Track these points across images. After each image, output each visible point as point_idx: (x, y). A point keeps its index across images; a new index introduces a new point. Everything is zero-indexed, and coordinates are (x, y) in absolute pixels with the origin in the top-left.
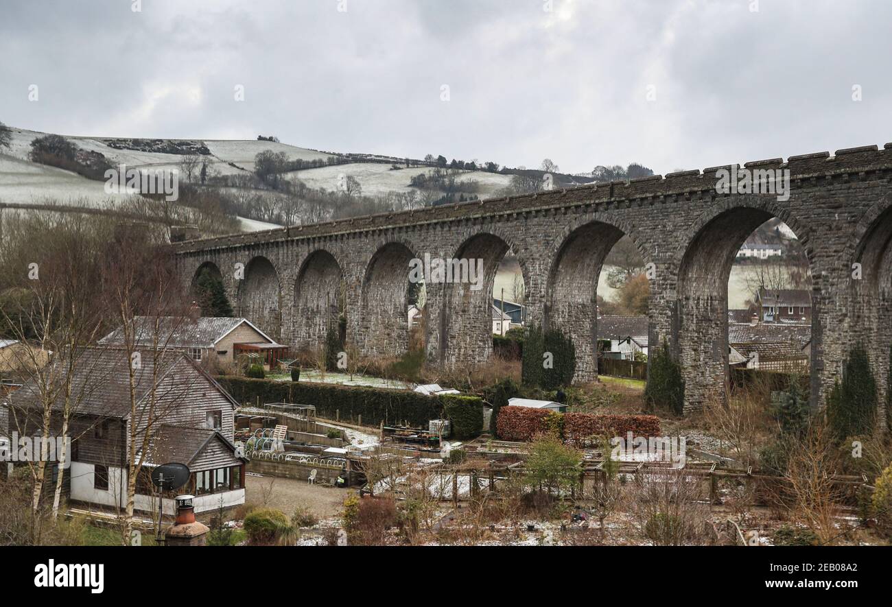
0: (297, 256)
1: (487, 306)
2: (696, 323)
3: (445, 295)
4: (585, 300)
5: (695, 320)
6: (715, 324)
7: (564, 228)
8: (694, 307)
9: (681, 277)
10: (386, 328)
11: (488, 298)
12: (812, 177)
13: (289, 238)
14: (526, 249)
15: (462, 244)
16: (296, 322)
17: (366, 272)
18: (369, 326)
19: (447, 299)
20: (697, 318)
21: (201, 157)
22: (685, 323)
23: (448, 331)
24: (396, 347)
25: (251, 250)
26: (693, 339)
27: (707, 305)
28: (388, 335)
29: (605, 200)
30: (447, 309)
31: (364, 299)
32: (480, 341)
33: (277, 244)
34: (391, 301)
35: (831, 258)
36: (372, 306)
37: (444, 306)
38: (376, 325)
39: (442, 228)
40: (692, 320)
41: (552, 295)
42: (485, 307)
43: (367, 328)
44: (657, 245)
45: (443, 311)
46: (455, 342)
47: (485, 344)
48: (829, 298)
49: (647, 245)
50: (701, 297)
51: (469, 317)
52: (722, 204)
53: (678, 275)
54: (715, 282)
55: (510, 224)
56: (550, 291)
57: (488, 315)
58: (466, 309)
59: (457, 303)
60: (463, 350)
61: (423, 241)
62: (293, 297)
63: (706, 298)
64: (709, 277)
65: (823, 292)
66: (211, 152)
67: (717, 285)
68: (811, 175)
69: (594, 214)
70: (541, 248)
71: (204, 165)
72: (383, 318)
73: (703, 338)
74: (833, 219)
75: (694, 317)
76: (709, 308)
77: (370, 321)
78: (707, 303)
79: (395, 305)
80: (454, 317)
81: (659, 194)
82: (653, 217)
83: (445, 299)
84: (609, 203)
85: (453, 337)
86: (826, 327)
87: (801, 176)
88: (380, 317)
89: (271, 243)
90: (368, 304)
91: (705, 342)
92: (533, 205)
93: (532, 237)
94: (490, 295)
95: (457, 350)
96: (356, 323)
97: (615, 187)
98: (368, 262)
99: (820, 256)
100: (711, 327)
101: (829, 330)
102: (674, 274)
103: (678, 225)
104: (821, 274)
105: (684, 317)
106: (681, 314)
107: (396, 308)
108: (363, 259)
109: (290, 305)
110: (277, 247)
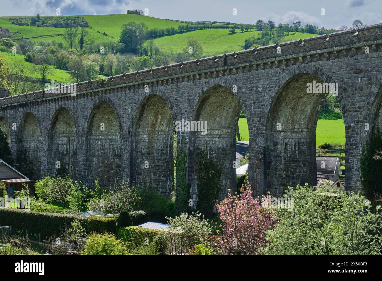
0: (49, 112)
1: (168, 149)
2: (285, 164)
3: (132, 142)
4: (225, 146)
5: (283, 161)
6: (303, 164)
7: (199, 90)
8: (282, 151)
9: (269, 128)
10: (105, 166)
11: (169, 144)
12: (343, 49)
13: (44, 99)
14: (177, 106)
15: (141, 103)
16: (50, 162)
17: (88, 124)
18: (91, 165)
19: (134, 144)
20: (285, 159)
21: (80, 29)
22: (273, 163)
23: (135, 169)
24: (114, 181)
25: (24, 108)
26: (282, 176)
27: (295, 149)
28: (108, 171)
29: (221, 68)
30: (134, 152)
31: (87, 145)
32: (163, 177)
33: (37, 103)
34: (110, 146)
35: (357, 113)
36: (94, 150)
37: (132, 150)
38: (98, 164)
39: (130, 90)
40: (281, 162)
41: (195, 142)
42: (167, 151)
43: (90, 167)
44: (253, 102)
45: (131, 153)
46: (141, 177)
47: (167, 179)
48: (356, 145)
49: (247, 103)
50: (289, 143)
51: (153, 158)
52: (291, 72)
53: (266, 126)
54: (302, 131)
55: (168, 87)
56: (193, 138)
57: (170, 157)
58: (151, 152)
59: (143, 147)
60: (148, 184)
61: (119, 100)
62: (47, 143)
63: (293, 143)
64: (296, 127)
65: (352, 139)
66: (89, 25)
67: (304, 133)
68: (342, 48)
69: (216, 79)
70: (186, 105)
71: (82, 36)
72: (103, 159)
73: (292, 176)
74: (357, 81)
75: (283, 159)
76: (297, 152)
77: (93, 161)
78: (295, 148)
79: (113, 148)
80: (140, 159)
81: (253, 63)
82: (251, 81)
83: (132, 145)
84: (224, 71)
85: (140, 174)
86: (353, 168)
87: (336, 49)
88: (100, 158)
89: (35, 102)
90: (90, 148)
91: (293, 178)
92: (180, 73)
93: (180, 97)
94: (172, 141)
95: (143, 184)
96: (82, 163)
97: (228, 58)
98: (89, 117)
99: (349, 111)
100: (300, 166)
101: (356, 170)
102: (263, 126)
103: (265, 87)
104: (350, 125)
105: (272, 159)
106: (269, 157)
107: (114, 150)
108: (86, 114)
109: (45, 149)
110: (38, 105)
